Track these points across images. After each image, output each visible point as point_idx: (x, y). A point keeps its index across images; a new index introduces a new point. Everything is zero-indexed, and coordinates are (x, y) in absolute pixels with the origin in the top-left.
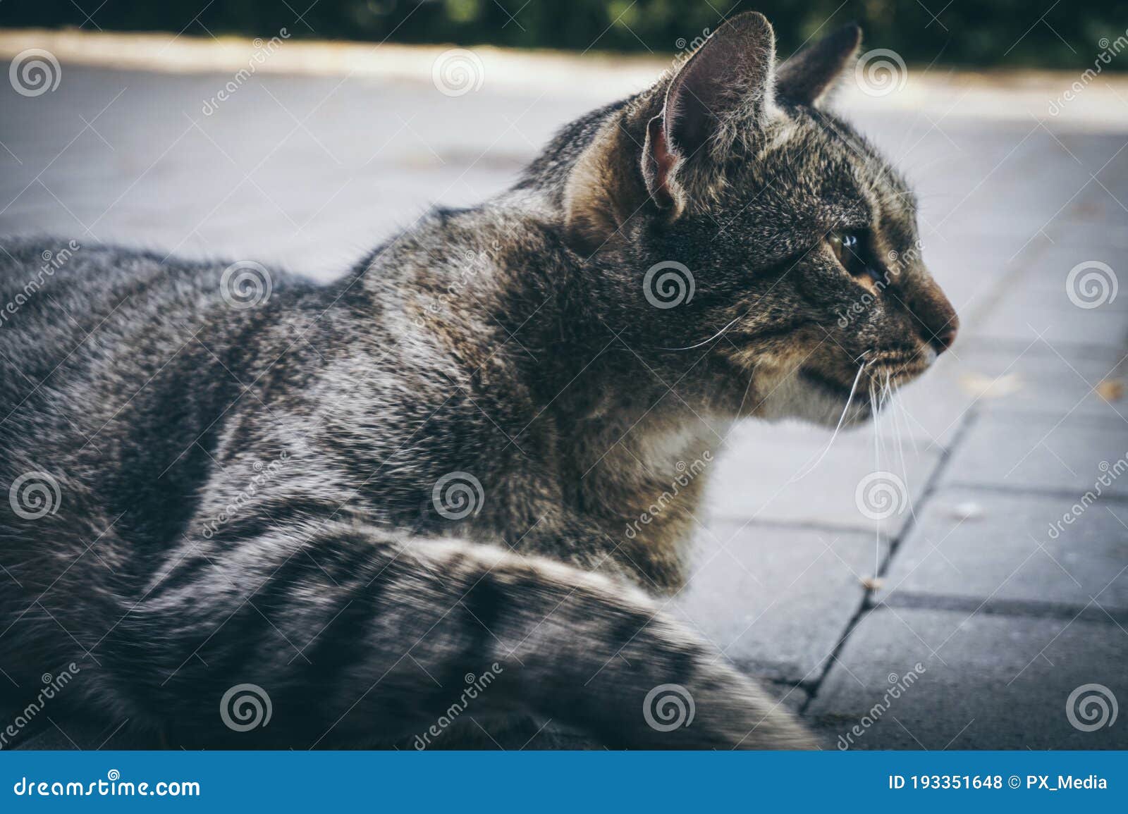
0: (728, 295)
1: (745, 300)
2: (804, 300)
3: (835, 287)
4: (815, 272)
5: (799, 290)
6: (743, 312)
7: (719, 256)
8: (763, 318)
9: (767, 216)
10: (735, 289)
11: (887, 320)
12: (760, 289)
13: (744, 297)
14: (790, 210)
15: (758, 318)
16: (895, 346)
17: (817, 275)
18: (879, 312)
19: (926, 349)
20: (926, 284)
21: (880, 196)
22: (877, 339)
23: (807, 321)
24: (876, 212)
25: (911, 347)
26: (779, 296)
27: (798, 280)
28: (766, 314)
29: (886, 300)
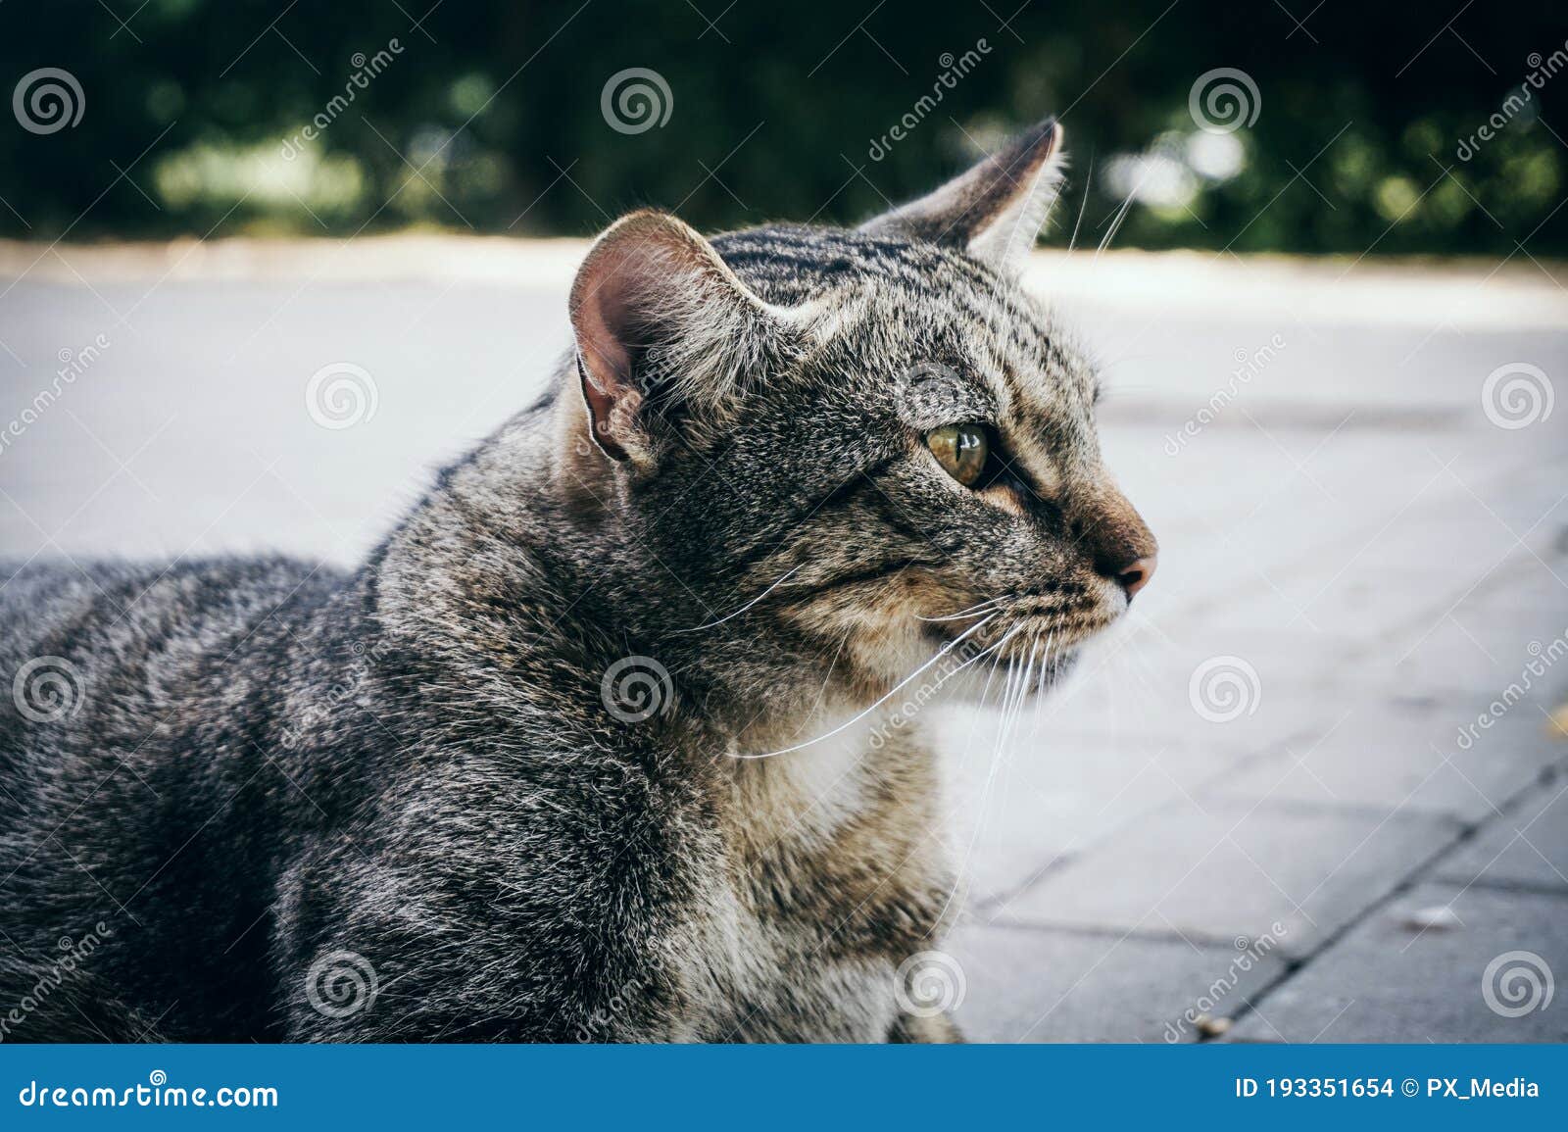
0: (779, 538)
1: (806, 539)
2: (897, 533)
3: (938, 509)
4: (903, 490)
5: (887, 518)
6: (804, 557)
7: (752, 496)
8: (837, 561)
9: (828, 425)
10: (787, 528)
11: (1037, 551)
12: (825, 521)
13: (803, 534)
14: (859, 410)
15: (826, 562)
16: (1051, 587)
17: (908, 495)
18: (1022, 540)
19: (1108, 592)
20: (1099, 495)
21: (1008, 370)
22: (1021, 579)
23: (905, 562)
24: (1005, 397)
25: (1082, 589)
26: (855, 528)
27: (880, 503)
28: (839, 554)
29: (1035, 520)
